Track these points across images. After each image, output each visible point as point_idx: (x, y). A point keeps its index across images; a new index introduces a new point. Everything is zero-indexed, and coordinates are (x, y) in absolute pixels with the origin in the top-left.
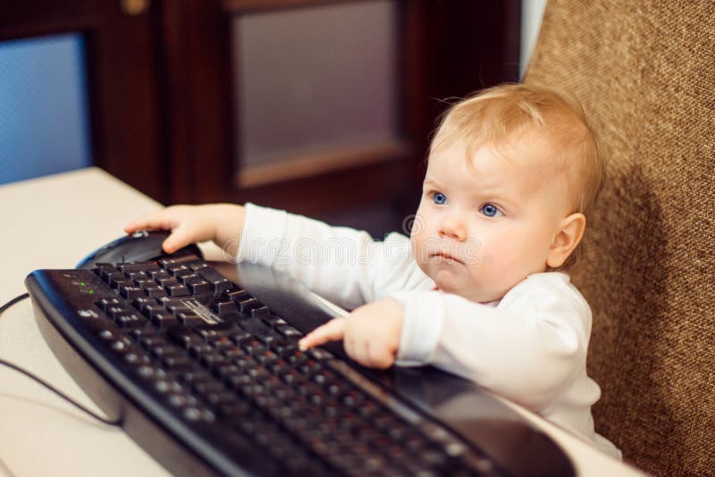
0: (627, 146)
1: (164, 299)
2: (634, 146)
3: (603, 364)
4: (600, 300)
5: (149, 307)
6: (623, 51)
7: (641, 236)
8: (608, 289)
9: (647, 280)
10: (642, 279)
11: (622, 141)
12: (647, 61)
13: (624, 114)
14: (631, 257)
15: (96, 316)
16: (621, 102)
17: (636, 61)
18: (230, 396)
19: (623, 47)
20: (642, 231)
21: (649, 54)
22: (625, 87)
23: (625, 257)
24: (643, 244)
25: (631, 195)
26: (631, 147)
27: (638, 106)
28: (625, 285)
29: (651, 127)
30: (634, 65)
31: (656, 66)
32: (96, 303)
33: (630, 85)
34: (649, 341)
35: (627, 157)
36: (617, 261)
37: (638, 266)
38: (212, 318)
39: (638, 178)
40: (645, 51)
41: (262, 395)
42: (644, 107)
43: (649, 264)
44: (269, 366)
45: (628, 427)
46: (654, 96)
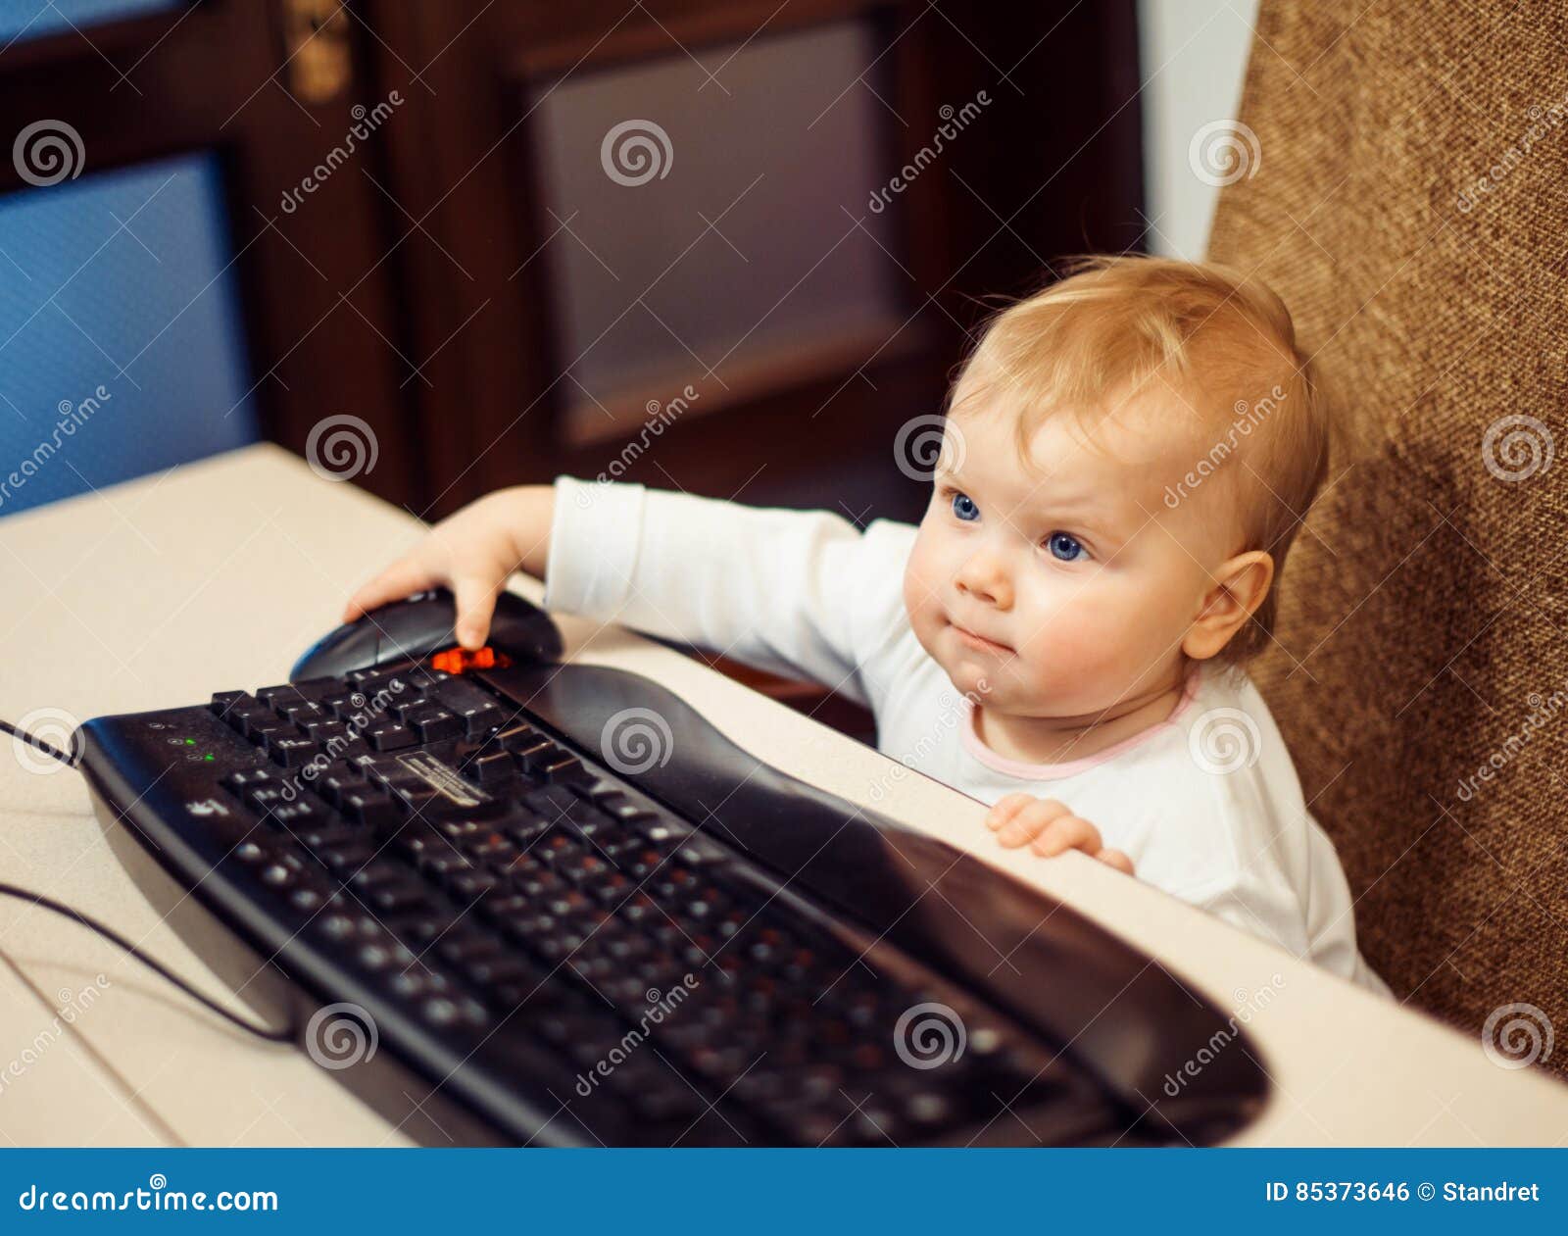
0: (1406, 352)
1: (364, 760)
2: (1421, 354)
3: (1376, 815)
4: (1367, 680)
5: (333, 782)
6: (1395, 149)
7: (1439, 545)
8: (1381, 656)
9: (1454, 638)
10: (1443, 637)
11: (1397, 340)
12: (1439, 171)
13: (1400, 284)
14: (1421, 588)
15: (223, 811)
16: (1394, 259)
17: (1418, 170)
18: (516, 963)
19: (1394, 141)
20: (1440, 535)
21: (1442, 156)
22: (1399, 225)
23: (1410, 589)
24: (1443, 563)
25: (1418, 457)
26: (1414, 354)
27: (1426, 267)
28: (1412, 648)
29: (1450, 312)
30: (1415, 178)
31: (1455, 181)
32: (221, 783)
33: (1409, 222)
34: (1462, 767)
35: (1407, 375)
36: (1397, 598)
37: (1435, 609)
38: (467, 791)
39: (1429, 420)
40: (1435, 149)
41: (582, 955)
42: (1437, 270)
43: (1458, 605)
44: (591, 888)
45: (1425, 950)
46: (1454, 245)
